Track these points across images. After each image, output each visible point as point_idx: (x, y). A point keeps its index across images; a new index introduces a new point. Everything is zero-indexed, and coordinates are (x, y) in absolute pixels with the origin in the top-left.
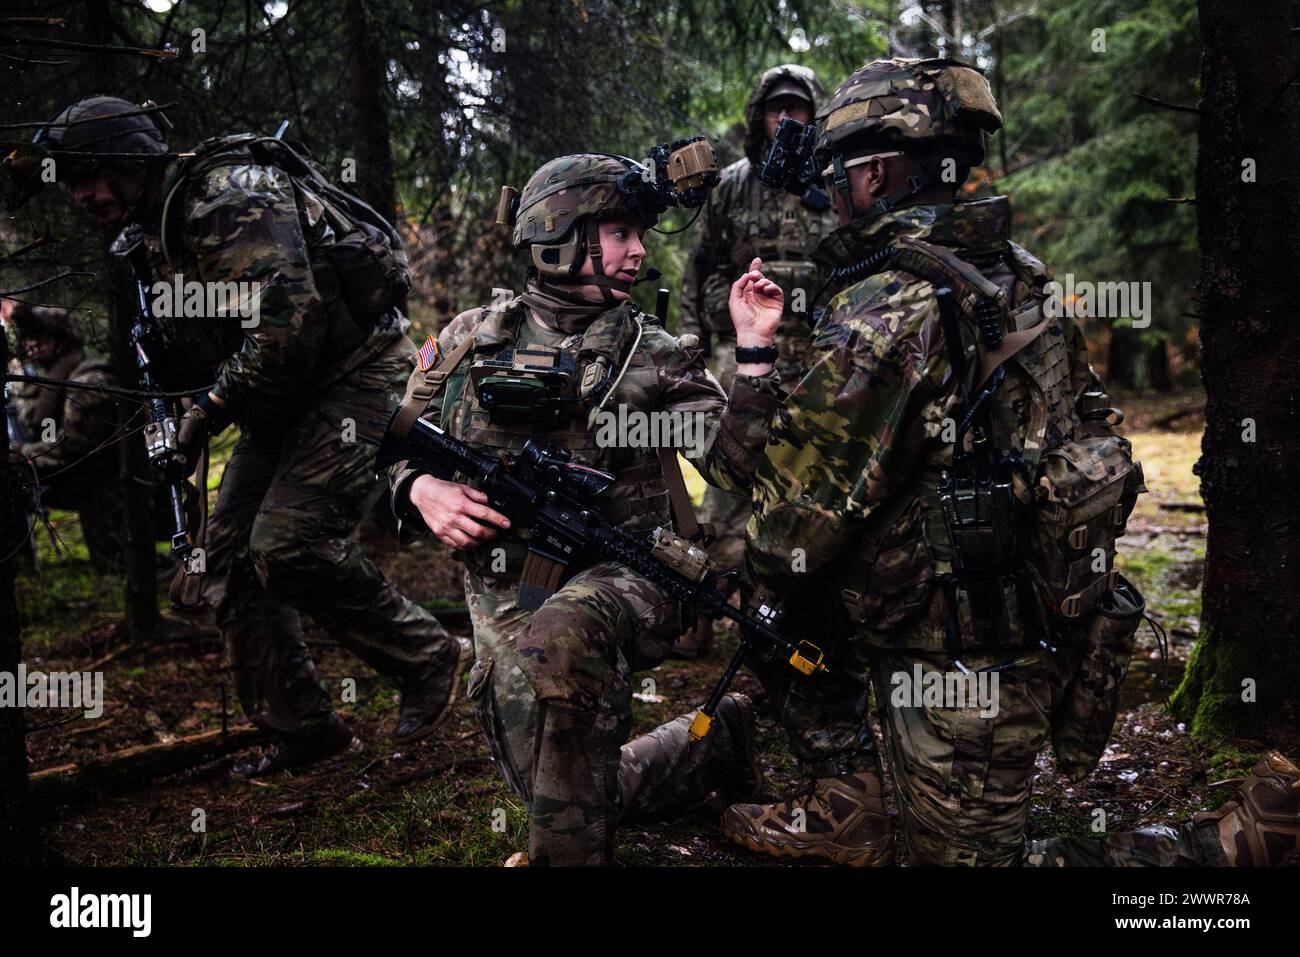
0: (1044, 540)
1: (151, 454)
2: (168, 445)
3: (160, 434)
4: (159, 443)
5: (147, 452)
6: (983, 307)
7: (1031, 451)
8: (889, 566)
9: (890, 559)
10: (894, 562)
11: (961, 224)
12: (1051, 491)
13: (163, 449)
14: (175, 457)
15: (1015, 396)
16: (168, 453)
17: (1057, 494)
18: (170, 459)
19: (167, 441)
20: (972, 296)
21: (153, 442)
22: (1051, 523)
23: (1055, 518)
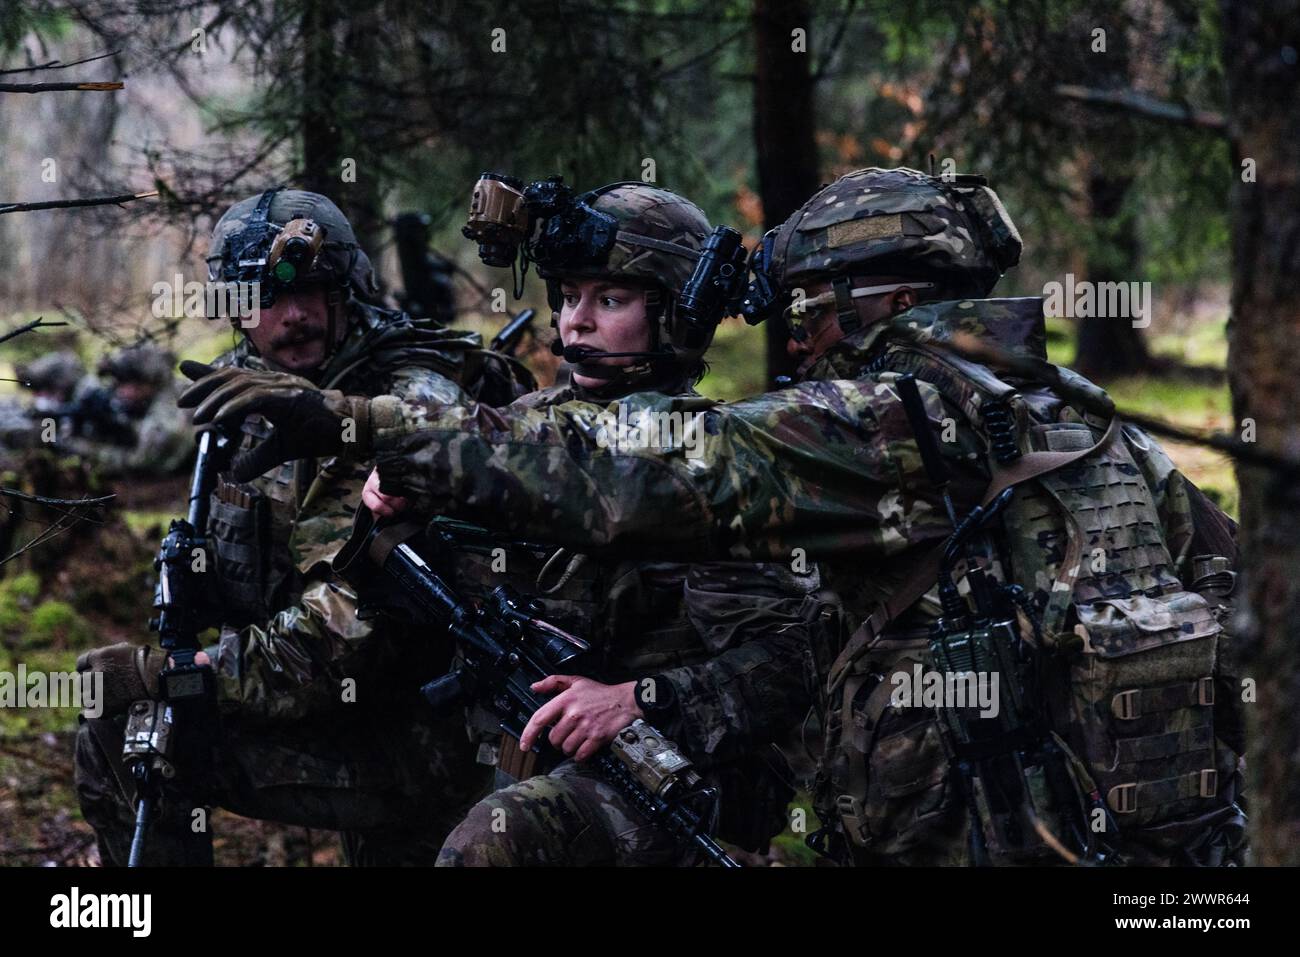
0: (1080, 706)
1: (127, 749)
2: (154, 743)
3: (149, 721)
4: (143, 735)
5: (123, 741)
6: (988, 409)
7: (1060, 593)
8: (889, 757)
9: (890, 747)
10: (895, 752)
11: (968, 323)
12: (1086, 638)
13: (146, 746)
14: (157, 765)
15: (1045, 526)
16: (148, 756)
17: (1092, 645)
18: (149, 766)
19: (155, 735)
20: (976, 396)
21: (137, 729)
22: (1087, 683)
23: (1090, 674)
